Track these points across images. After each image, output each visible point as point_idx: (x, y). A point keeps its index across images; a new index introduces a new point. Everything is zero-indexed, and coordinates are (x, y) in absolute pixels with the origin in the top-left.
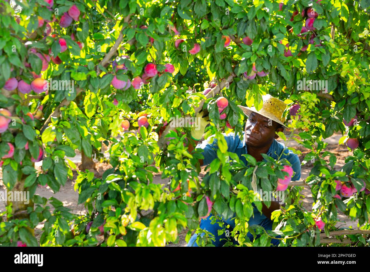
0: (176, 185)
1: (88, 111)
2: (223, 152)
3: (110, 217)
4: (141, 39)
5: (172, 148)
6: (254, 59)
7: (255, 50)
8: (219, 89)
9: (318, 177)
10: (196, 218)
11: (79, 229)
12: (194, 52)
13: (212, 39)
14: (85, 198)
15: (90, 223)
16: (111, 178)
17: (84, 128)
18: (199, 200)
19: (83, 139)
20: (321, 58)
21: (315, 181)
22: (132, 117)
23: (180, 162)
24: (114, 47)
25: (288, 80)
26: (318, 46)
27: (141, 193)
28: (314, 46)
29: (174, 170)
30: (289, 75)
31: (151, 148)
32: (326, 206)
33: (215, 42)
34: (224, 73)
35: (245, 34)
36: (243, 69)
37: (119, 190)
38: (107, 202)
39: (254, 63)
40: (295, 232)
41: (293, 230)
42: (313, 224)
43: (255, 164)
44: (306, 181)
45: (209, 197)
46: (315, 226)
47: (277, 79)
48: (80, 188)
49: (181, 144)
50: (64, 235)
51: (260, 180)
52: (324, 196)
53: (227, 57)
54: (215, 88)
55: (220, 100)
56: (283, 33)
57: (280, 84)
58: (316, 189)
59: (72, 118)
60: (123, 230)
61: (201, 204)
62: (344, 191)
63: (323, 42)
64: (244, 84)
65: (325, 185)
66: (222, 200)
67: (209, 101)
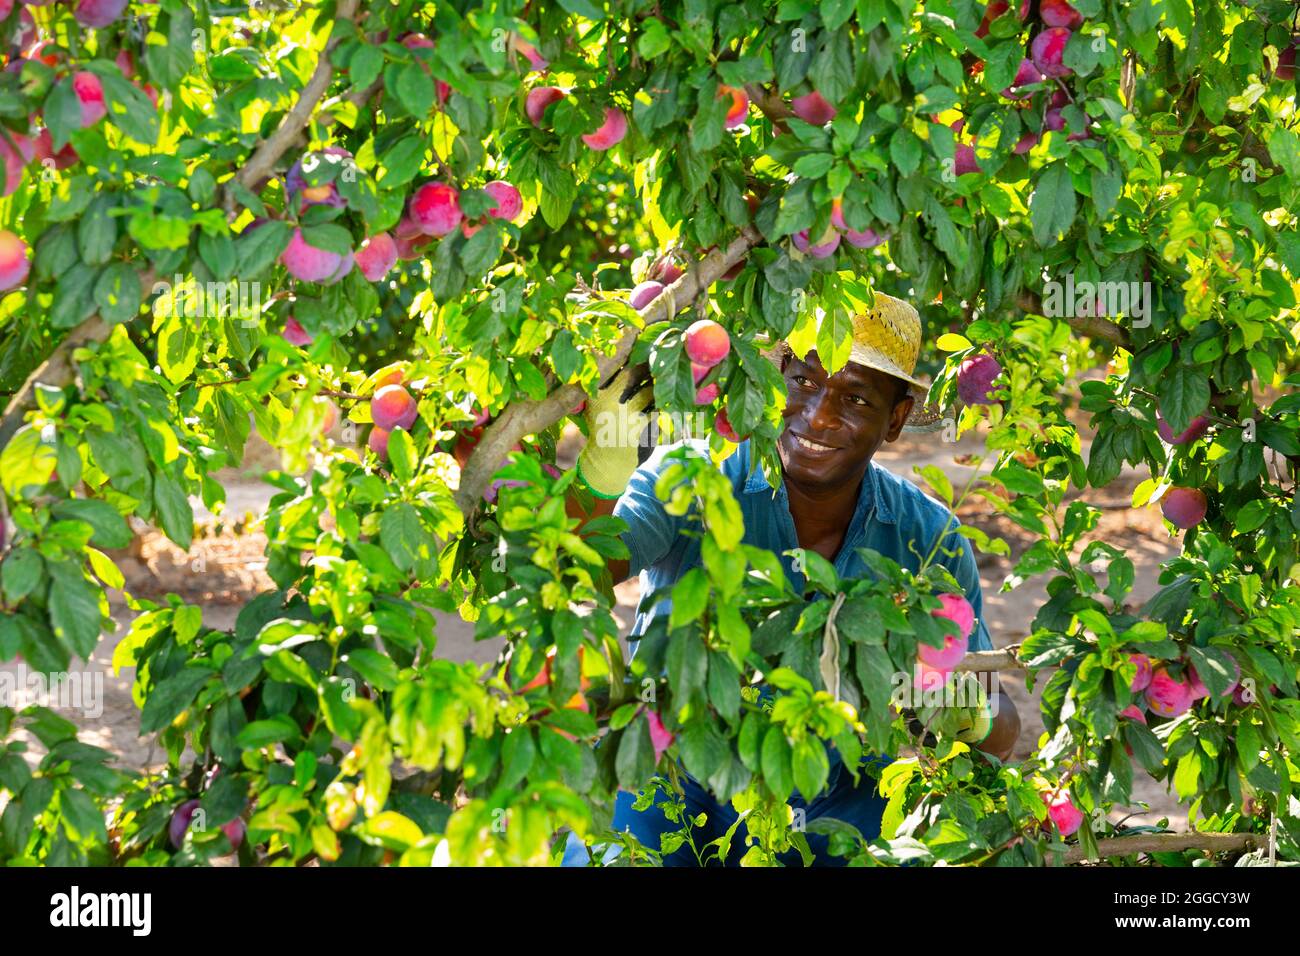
0: (531, 666)
1: (173, 359)
2: (723, 545)
3: (272, 789)
4: (408, 88)
5: (521, 521)
6: (838, 182)
7: (843, 145)
8: (693, 289)
9: (1063, 639)
10: (605, 793)
11: (141, 829)
12: (603, 140)
13: (676, 97)
14: (172, 710)
15: (187, 805)
16: (276, 634)
17: (162, 428)
18: (621, 726)
19: (160, 472)
20: (1090, 188)
21: (1052, 656)
22: (346, 387)
23: (552, 578)
24: (296, 114)
25: (959, 264)
26: (1079, 139)
27: (413, 705)
28: (1064, 137)
29: (527, 608)
30: (965, 246)
31: (431, 516)
32: (1091, 748)
33: (692, 110)
34: (714, 226)
35: (808, 83)
36: (795, 218)
37: (308, 680)
38: (259, 728)
39: (838, 199)
40: (973, 846)
41: (965, 837)
42: (1042, 814)
43: (833, 590)
44: (1020, 653)
45: (659, 715)
46: (1047, 821)
47: (920, 261)
48: (146, 667)
49: (554, 508)
50: (85, 854)
51: (853, 649)
52: (1087, 712)
53: (729, 164)
54: (678, 282)
55: (699, 333)
56: (947, 84)
57: (931, 277)
58: (1058, 683)
59: (119, 393)
60: (326, 842)
61: (629, 741)
62: (1159, 695)
63: (1096, 125)
64: (792, 275)
65: (1093, 672)
66: (707, 725)
67: (656, 335)
